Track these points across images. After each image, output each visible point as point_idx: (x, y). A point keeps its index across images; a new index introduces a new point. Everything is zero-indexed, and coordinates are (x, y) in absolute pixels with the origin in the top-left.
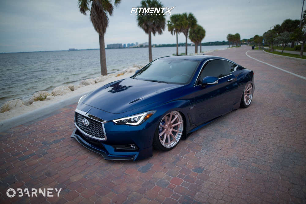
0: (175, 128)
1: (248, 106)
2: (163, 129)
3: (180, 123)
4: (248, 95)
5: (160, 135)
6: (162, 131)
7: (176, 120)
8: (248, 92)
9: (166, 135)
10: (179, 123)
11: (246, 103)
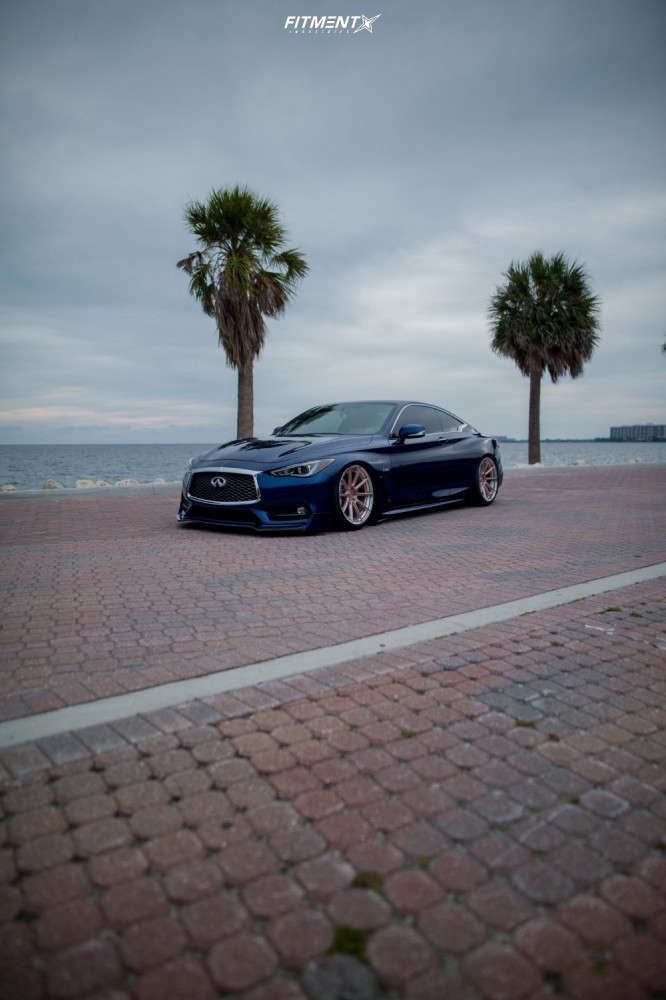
0: (362, 489)
1: (487, 504)
2: (344, 499)
3: (369, 489)
4: (489, 481)
5: (344, 509)
6: (343, 503)
7: (363, 486)
8: (489, 475)
9: (351, 507)
10: (364, 481)
11: (485, 496)
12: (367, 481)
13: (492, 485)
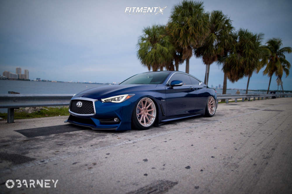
3: (154, 109)
4: (212, 107)
8: (212, 105)
11: (210, 112)
12: (152, 104)
13: (213, 108)
